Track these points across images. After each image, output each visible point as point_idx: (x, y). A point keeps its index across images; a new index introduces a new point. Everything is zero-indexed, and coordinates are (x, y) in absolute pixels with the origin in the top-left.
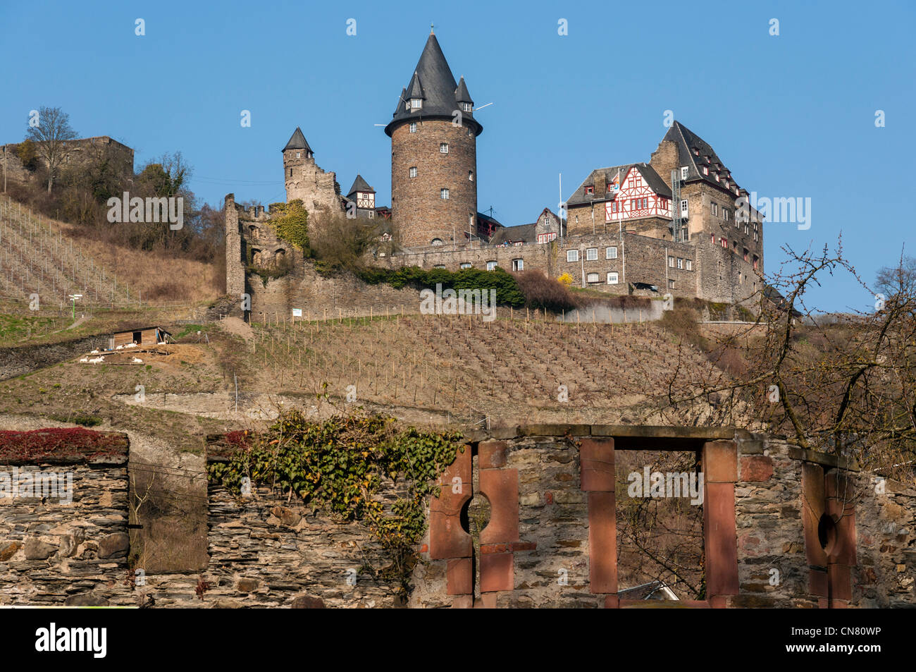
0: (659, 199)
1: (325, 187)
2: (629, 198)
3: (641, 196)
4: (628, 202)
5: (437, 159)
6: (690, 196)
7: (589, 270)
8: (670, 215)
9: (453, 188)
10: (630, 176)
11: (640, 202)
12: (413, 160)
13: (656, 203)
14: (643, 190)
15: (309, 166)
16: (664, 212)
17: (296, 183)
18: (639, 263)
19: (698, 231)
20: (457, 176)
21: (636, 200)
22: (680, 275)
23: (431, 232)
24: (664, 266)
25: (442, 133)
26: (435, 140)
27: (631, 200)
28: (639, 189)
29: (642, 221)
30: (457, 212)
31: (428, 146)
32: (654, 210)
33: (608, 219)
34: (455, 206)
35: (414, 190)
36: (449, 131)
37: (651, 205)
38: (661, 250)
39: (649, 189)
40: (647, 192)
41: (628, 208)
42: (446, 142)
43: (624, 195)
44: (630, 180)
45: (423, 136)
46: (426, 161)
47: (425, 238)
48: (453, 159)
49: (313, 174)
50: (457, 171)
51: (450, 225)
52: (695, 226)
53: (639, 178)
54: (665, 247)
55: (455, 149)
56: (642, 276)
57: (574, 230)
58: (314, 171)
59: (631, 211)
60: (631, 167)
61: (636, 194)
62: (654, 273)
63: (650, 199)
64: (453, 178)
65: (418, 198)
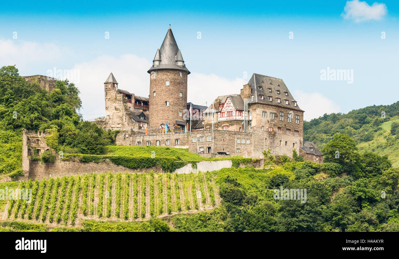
0: (238, 112)
1: (119, 101)
2: (226, 111)
3: (231, 110)
4: (226, 113)
5: (164, 88)
6: (253, 110)
7: (201, 146)
8: (243, 118)
9: (170, 101)
10: (227, 101)
11: (230, 113)
12: (154, 89)
13: (236, 114)
14: (232, 107)
15: (114, 91)
16: (240, 117)
17: (108, 98)
18: (221, 143)
19: (255, 125)
20: (173, 95)
21: (229, 112)
22: (243, 146)
23: (160, 121)
24: (235, 143)
25: (166, 76)
26: (164, 80)
27: (227, 112)
28: (230, 107)
29: (231, 121)
30: (172, 111)
31: (160, 82)
32: (235, 116)
33: (219, 120)
34: (172, 109)
35: (154, 102)
36: (170, 75)
37: (234, 114)
38: (233, 136)
39: (234, 107)
40: (233, 109)
41: (226, 115)
42: (168, 80)
43: (225, 110)
44: (227, 103)
45: (158, 77)
46: (160, 89)
47: (158, 124)
48: (171, 88)
49: (115, 95)
50: (173, 93)
51: (169, 117)
52: (253, 124)
53: (230, 102)
54: (235, 134)
55: (172, 83)
56: (222, 149)
57: (207, 124)
58: (115, 93)
59: (227, 117)
60: (228, 98)
61: (229, 109)
62: (229, 146)
63: (234, 112)
64: (171, 96)
65: (156, 106)
